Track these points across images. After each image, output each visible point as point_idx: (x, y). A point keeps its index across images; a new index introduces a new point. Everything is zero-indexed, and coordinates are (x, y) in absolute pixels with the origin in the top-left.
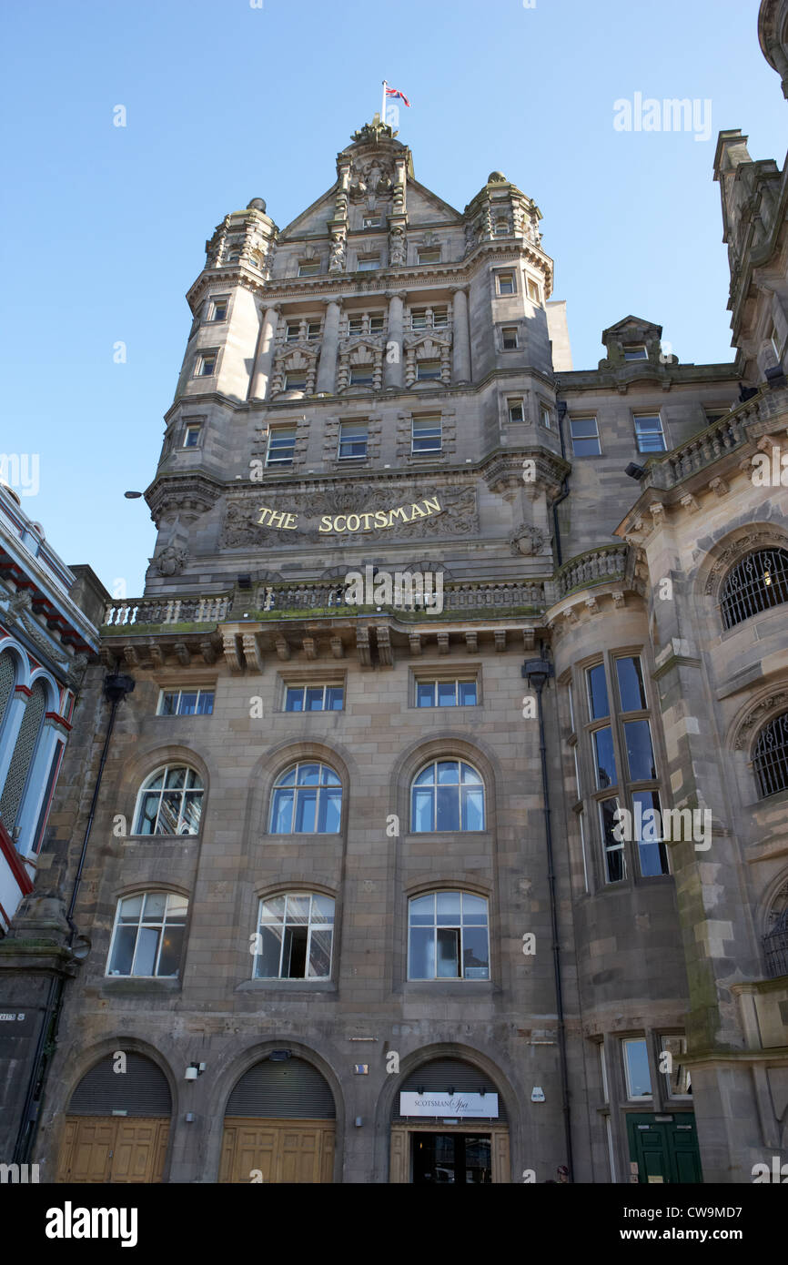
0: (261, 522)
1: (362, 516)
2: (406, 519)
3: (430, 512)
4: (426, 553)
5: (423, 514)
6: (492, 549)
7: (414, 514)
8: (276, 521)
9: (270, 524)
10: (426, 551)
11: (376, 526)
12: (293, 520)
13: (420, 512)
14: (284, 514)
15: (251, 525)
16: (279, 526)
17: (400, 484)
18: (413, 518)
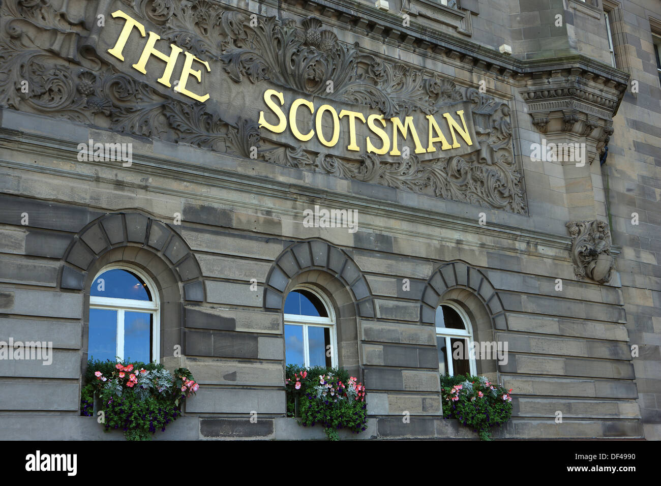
0: (117, 51)
1: (344, 112)
2: (420, 149)
3: (456, 145)
4: (459, 242)
5: (446, 146)
6: (548, 257)
7: (432, 140)
8: (156, 63)
9: (141, 66)
10: (457, 235)
11: (371, 148)
12: (198, 74)
13: (442, 138)
14: (176, 50)
15: (88, 51)
16: (165, 80)
17: (399, 54)
18: (431, 148)
